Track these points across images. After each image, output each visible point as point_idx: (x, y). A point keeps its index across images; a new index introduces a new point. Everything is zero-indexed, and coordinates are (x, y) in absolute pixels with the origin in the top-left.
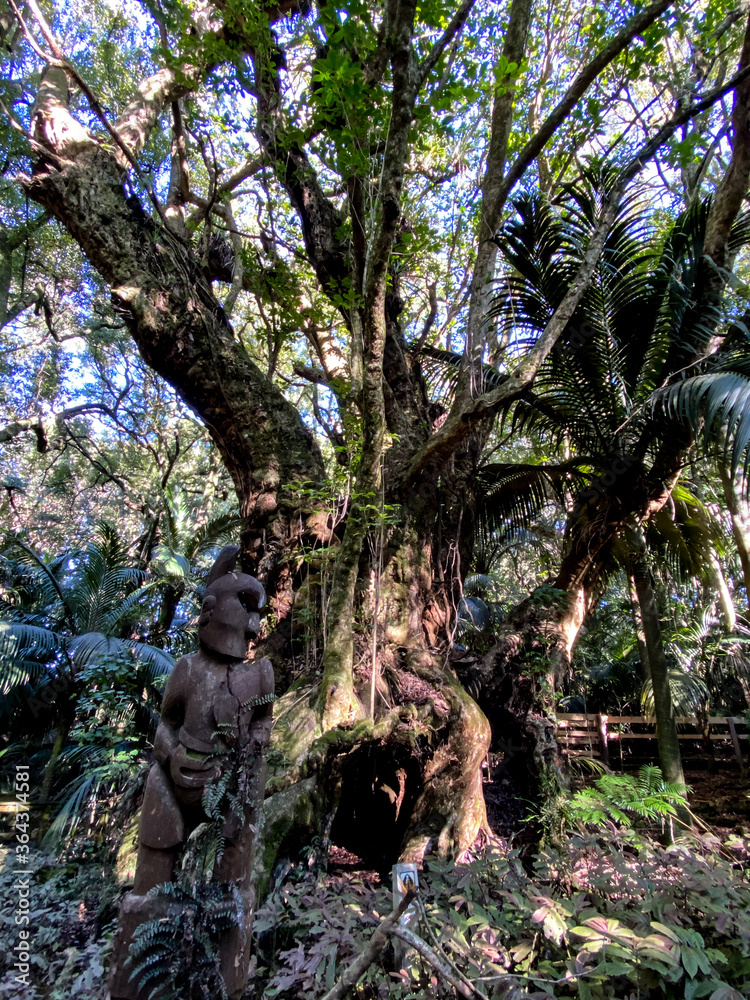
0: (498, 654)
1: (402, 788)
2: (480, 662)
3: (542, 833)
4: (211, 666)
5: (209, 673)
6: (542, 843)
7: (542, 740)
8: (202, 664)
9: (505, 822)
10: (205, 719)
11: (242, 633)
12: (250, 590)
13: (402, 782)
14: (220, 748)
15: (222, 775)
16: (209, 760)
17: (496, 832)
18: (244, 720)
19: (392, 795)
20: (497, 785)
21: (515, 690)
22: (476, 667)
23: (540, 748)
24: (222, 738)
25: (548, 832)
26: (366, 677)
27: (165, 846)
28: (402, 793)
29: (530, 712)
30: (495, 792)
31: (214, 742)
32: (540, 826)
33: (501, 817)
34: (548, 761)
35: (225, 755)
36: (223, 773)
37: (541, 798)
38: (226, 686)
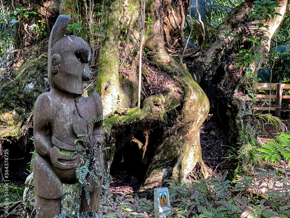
0: (217, 50)
1: (147, 140)
2: (203, 56)
3: (237, 164)
4: (64, 99)
5: (64, 105)
6: (236, 170)
7: (243, 110)
8: (58, 99)
9: (211, 157)
10: (68, 132)
11: (80, 79)
12: (83, 49)
13: (147, 137)
14: (80, 147)
15: (85, 163)
16: (75, 154)
17: (207, 164)
18: (90, 131)
19: (140, 145)
20: (207, 134)
21: (227, 74)
22: (200, 59)
23: (240, 115)
24: (81, 143)
25: (241, 164)
26: (126, 74)
27: (55, 198)
28: (147, 143)
29: (236, 91)
30: (205, 139)
31: (76, 144)
32: (237, 161)
33: (210, 154)
34: (245, 123)
35: (83, 151)
36: (85, 161)
37: (238, 145)
38: (76, 112)
